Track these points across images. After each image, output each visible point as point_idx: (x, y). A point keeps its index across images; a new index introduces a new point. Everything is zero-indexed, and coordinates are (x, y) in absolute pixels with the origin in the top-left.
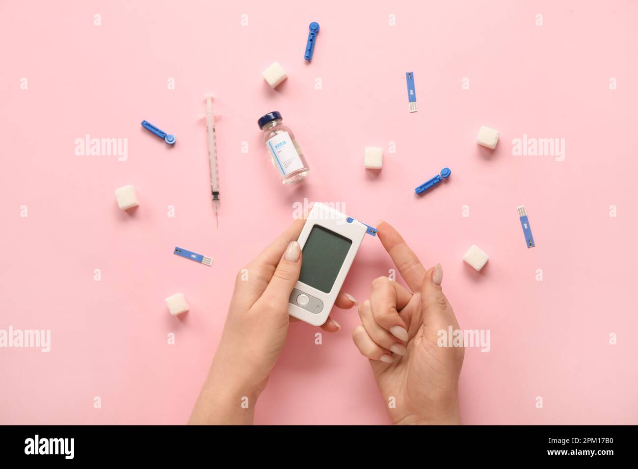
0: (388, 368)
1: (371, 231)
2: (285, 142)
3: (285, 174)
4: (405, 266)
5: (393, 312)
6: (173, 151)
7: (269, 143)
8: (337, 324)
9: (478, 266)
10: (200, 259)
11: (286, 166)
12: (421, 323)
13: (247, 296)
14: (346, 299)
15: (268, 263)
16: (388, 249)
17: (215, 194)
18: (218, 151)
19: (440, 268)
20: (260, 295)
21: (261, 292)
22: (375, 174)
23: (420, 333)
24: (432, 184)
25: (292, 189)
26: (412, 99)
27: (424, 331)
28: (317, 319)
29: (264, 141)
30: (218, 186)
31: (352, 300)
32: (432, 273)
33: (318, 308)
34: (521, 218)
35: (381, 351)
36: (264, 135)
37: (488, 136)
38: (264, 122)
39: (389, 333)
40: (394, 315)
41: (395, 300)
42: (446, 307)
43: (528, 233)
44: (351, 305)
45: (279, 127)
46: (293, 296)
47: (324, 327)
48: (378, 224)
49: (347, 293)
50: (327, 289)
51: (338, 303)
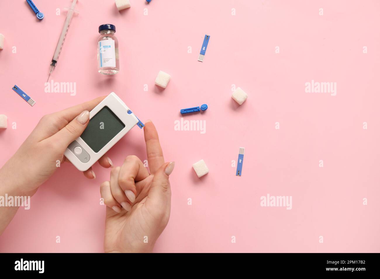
0: (115, 215)
1: (140, 124)
2: (110, 46)
3: (102, 66)
4: (152, 155)
5: (131, 180)
6: (39, 24)
7: (100, 43)
8: (94, 175)
9: (200, 174)
10: (27, 99)
11: (105, 62)
12: (146, 195)
13: (41, 133)
14: (107, 161)
15: (65, 118)
16: (146, 140)
17: (54, 62)
18: (67, 35)
19: (173, 165)
20: (50, 136)
21: (51, 134)
22: (160, 90)
23: (143, 201)
24: (192, 111)
25: (104, 78)
26: (203, 53)
27: (146, 200)
28: (82, 166)
29: (98, 41)
30: (58, 58)
31: (110, 163)
32: (167, 166)
33: (86, 160)
34: (239, 155)
35: (114, 202)
36: (100, 36)
37: (240, 95)
38: (103, 28)
39: (124, 193)
40: (132, 183)
41: (136, 174)
42: (166, 191)
43: (240, 166)
44: (109, 166)
45: (111, 36)
46: (72, 145)
47: (85, 172)
48: (147, 122)
49: (109, 157)
50: (96, 150)
51: (100, 161)
